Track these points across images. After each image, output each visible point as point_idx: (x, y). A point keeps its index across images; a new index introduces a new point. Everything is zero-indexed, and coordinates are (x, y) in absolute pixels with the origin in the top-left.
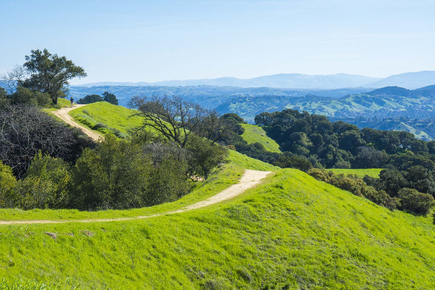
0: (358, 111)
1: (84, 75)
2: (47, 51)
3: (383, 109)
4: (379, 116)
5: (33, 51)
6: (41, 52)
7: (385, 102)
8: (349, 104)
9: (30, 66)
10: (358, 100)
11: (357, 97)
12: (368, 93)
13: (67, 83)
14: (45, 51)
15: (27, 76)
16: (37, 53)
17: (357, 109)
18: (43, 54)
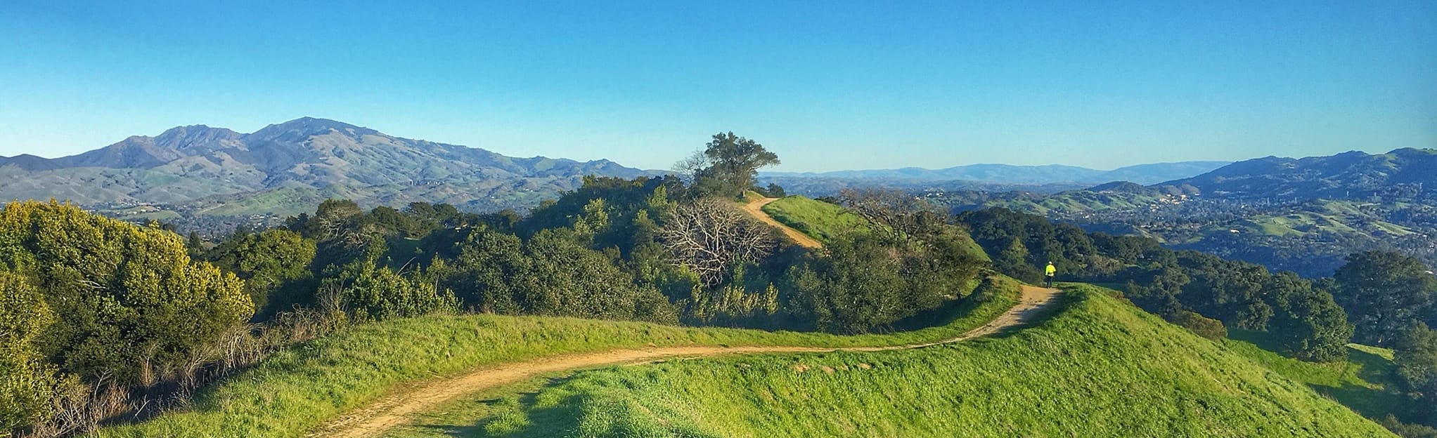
0: (1077, 210)
1: (777, 162)
2: (732, 133)
3: (1109, 209)
4: (1103, 217)
5: (714, 136)
6: (724, 135)
7: (1113, 201)
8: (1066, 201)
9: (711, 152)
10: (1077, 197)
11: (1077, 194)
12: (1090, 189)
13: (755, 172)
14: (731, 134)
15: (708, 164)
16: (721, 136)
17: (1076, 208)
18: (727, 137)
